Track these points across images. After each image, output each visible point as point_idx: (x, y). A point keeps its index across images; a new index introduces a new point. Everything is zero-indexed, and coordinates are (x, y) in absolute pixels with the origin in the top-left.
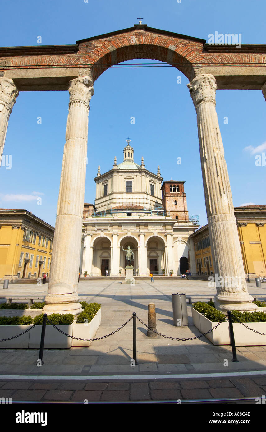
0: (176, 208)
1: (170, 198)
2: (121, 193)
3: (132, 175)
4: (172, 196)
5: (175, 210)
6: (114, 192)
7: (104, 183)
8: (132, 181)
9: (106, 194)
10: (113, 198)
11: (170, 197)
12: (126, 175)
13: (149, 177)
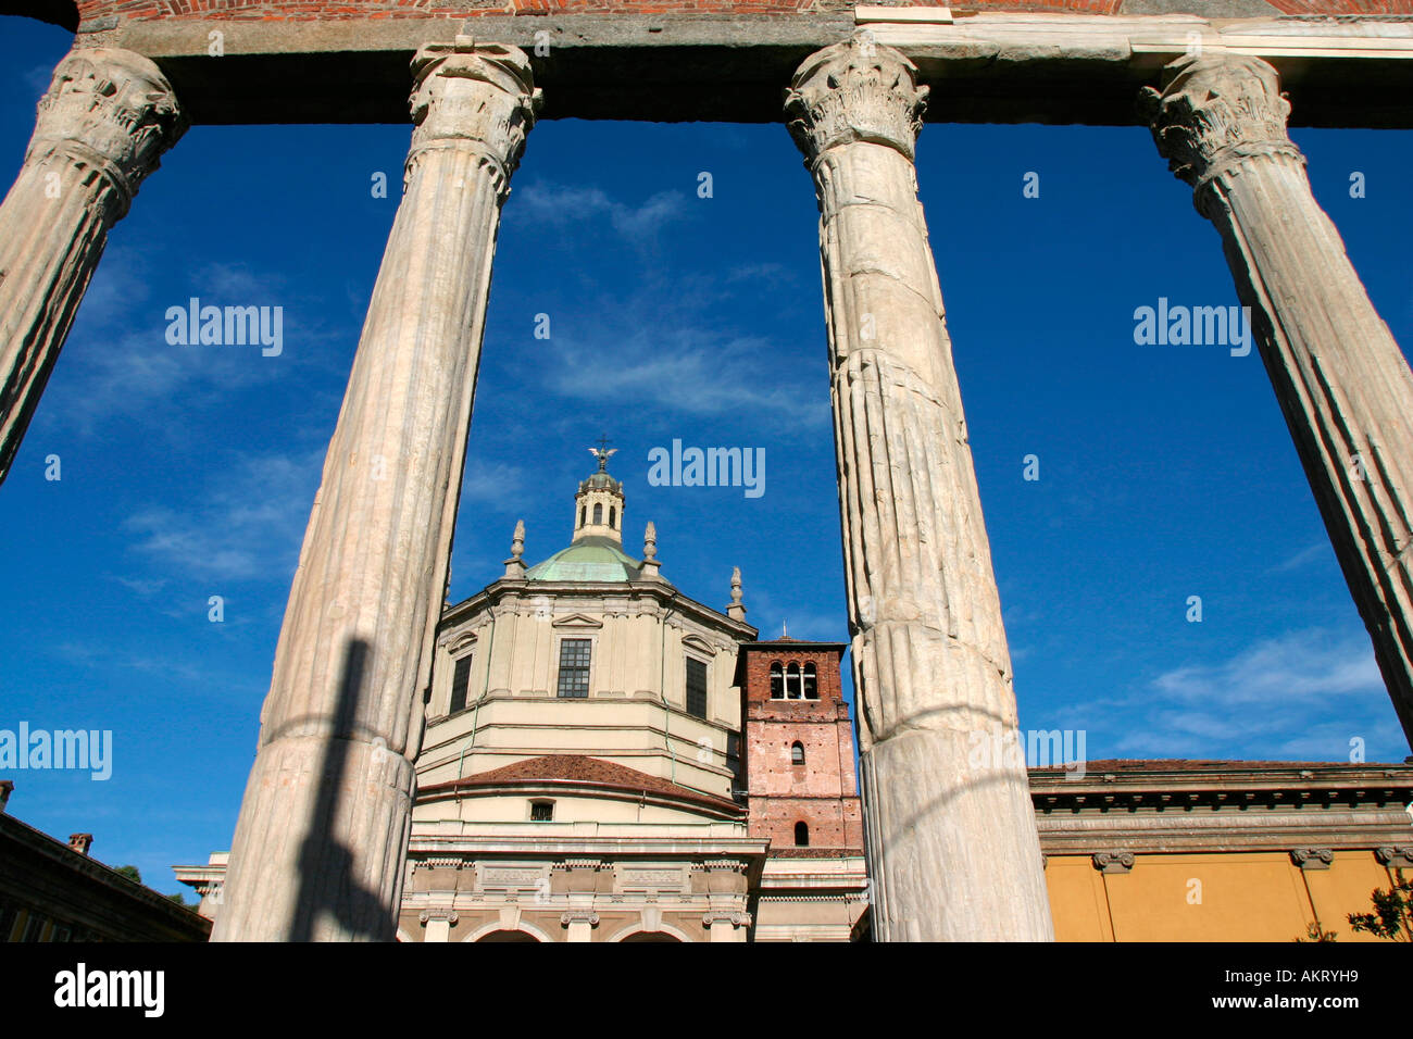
0: (800, 778)
1: (769, 726)
2: (529, 700)
3: (592, 609)
4: (779, 718)
5: (796, 792)
6: (497, 694)
7: (456, 650)
8: (590, 640)
9: (459, 704)
10: (489, 726)
11: (772, 720)
12: (566, 609)
13: (678, 623)
